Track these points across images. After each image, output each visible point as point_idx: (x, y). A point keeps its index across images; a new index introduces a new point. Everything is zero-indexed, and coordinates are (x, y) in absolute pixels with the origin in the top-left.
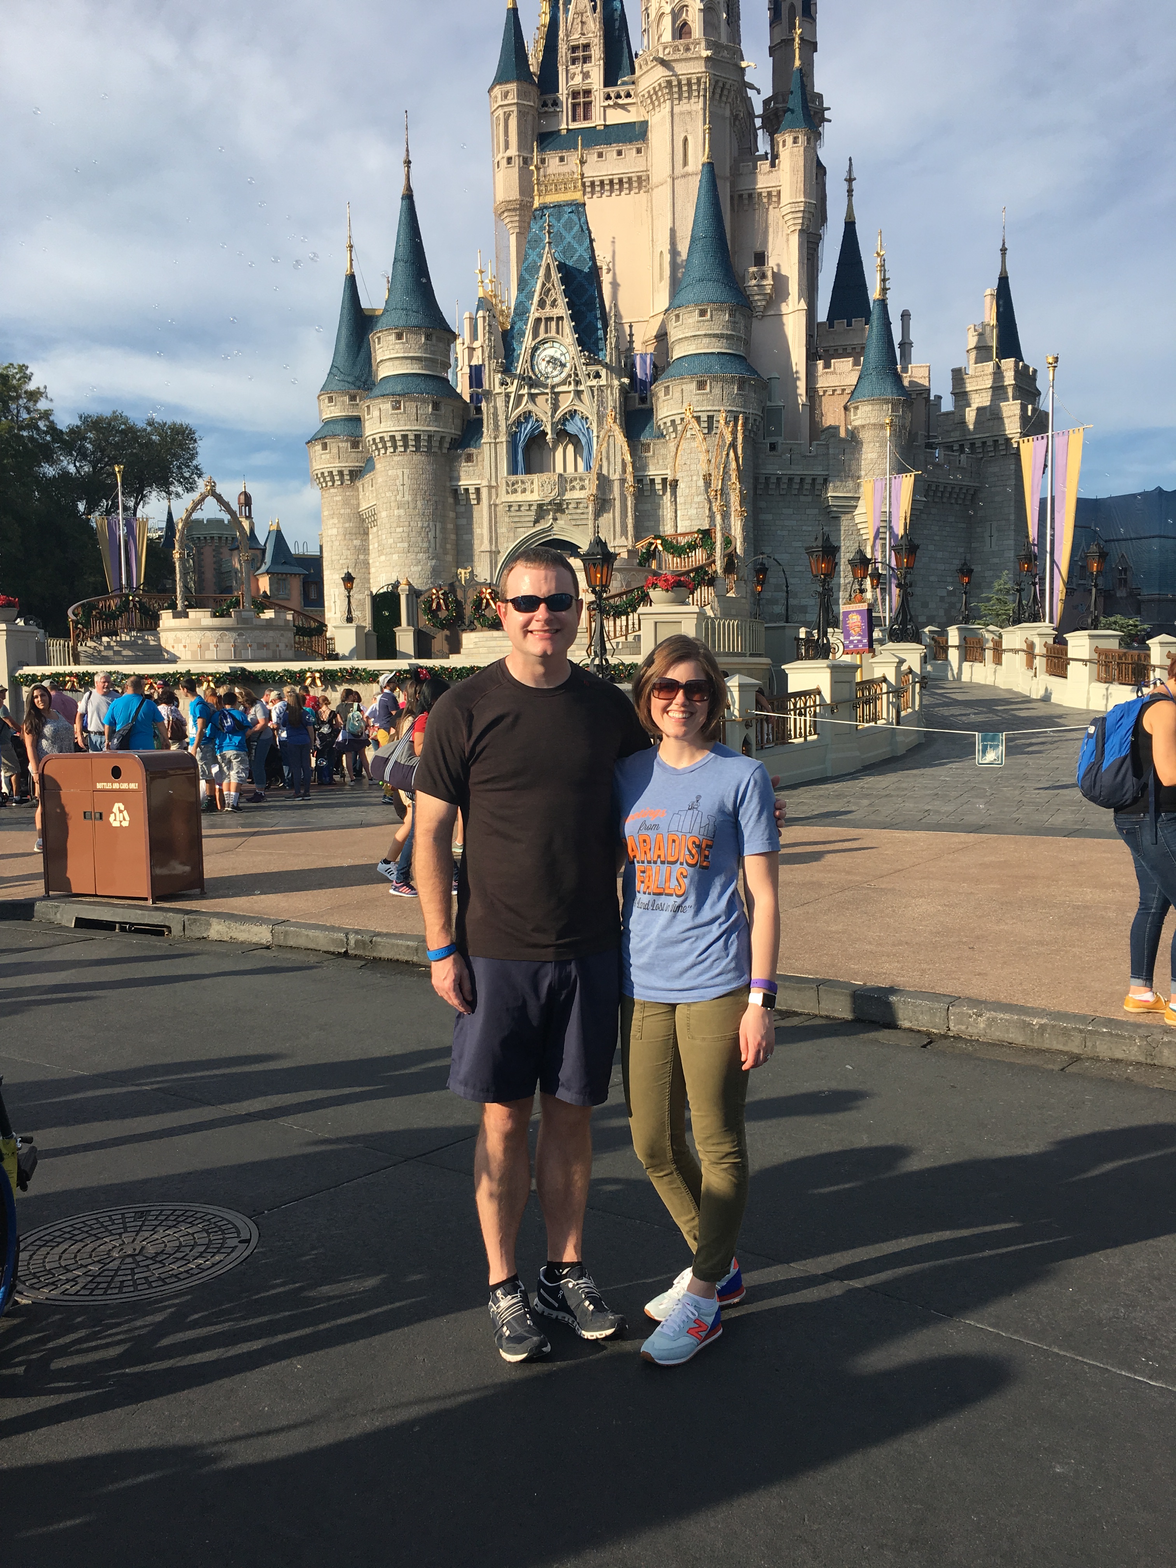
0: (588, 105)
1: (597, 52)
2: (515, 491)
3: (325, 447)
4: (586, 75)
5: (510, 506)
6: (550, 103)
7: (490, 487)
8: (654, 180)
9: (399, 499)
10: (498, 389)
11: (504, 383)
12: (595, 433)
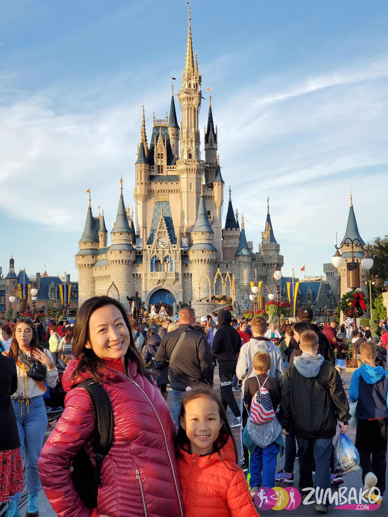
0: (162, 169)
1: (165, 156)
2: (152, 276)
3: (83, 257)
4: (162, 161)
5: (151, 280)
6: (152, 168)
7: (145, 274)
8: (182, 191)
9: (120, 277)
10: (148, 249)
11: (149, 247)
12: (174, 262)
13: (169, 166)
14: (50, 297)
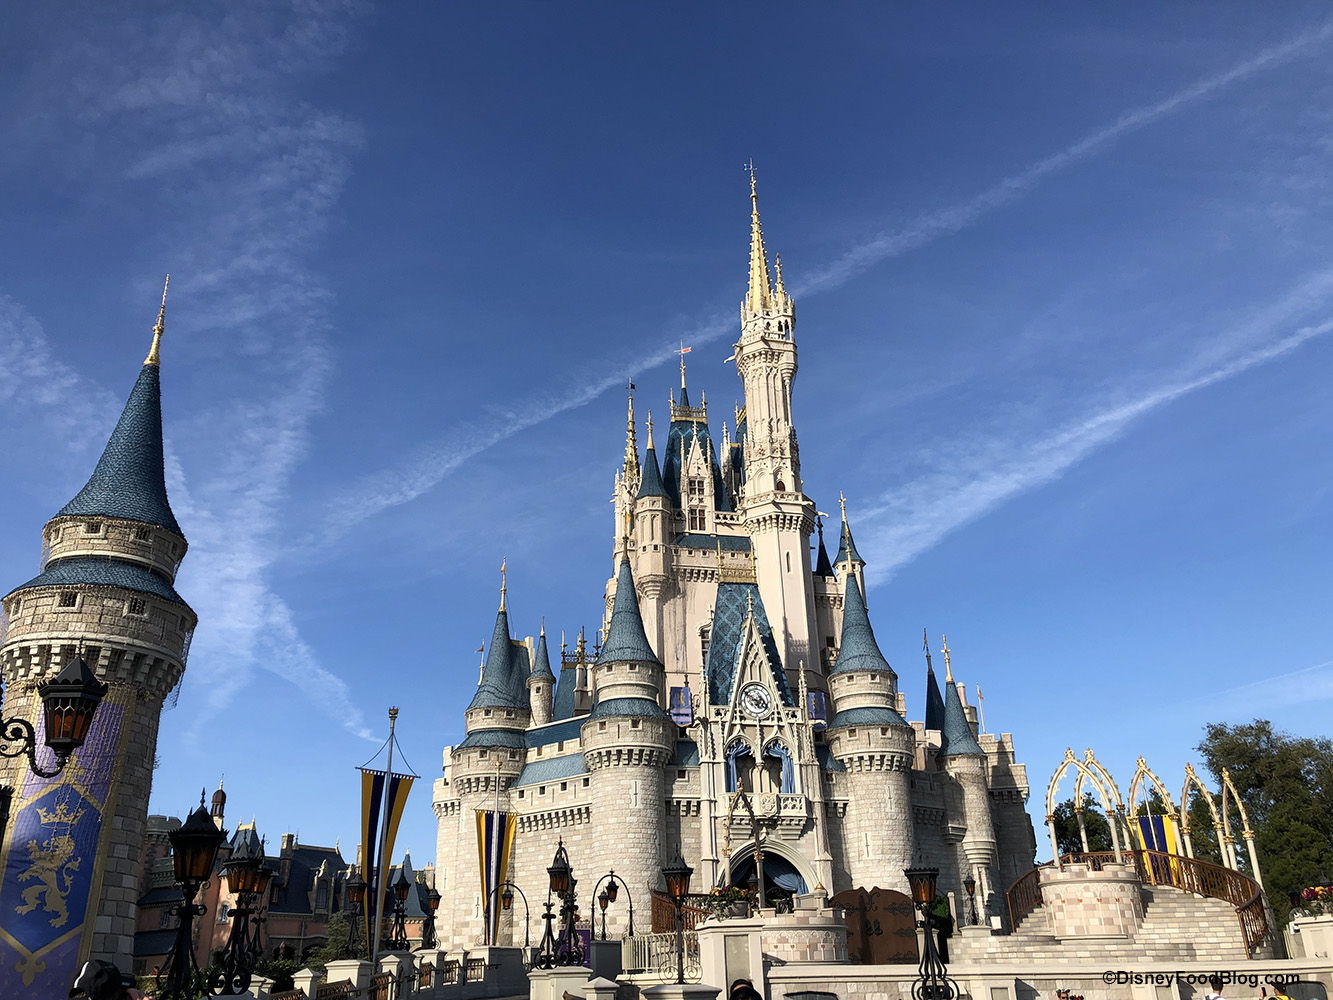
0: (702, 520)
1: (709, 488)
3: (483, 755)
4: (702, 501)
6: (676, 512)
7: (710, 801)
9: (632, 806)
10: (713, 718)
11: (718, 714)
12: (796, 760)
13: (721, 514)
14: (313, 905)
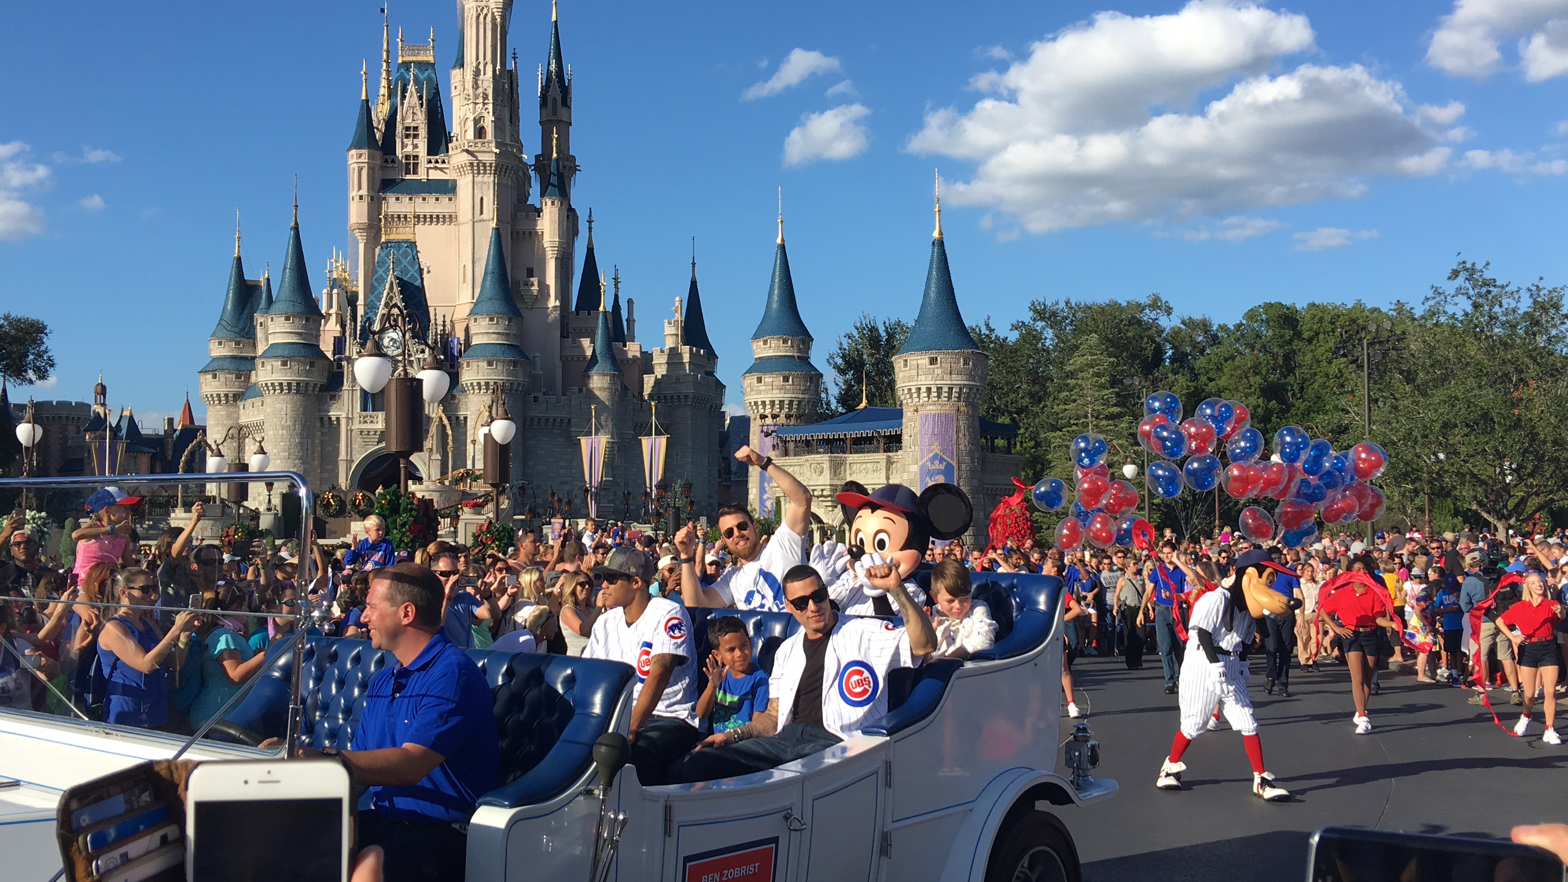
0: (416, 165)
1: (423, 132)
2: (365, 422)
3: (215, 377)
4: (415, 146)
5: (361, 432)
6: (390, 161)
7: (348, 418)
8: (461, 219)
9: (283, 423)
10: (355, 356)
11: (359, 352)
13: (433, 158)
